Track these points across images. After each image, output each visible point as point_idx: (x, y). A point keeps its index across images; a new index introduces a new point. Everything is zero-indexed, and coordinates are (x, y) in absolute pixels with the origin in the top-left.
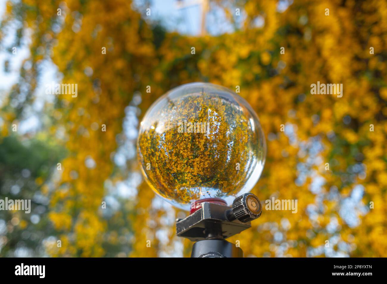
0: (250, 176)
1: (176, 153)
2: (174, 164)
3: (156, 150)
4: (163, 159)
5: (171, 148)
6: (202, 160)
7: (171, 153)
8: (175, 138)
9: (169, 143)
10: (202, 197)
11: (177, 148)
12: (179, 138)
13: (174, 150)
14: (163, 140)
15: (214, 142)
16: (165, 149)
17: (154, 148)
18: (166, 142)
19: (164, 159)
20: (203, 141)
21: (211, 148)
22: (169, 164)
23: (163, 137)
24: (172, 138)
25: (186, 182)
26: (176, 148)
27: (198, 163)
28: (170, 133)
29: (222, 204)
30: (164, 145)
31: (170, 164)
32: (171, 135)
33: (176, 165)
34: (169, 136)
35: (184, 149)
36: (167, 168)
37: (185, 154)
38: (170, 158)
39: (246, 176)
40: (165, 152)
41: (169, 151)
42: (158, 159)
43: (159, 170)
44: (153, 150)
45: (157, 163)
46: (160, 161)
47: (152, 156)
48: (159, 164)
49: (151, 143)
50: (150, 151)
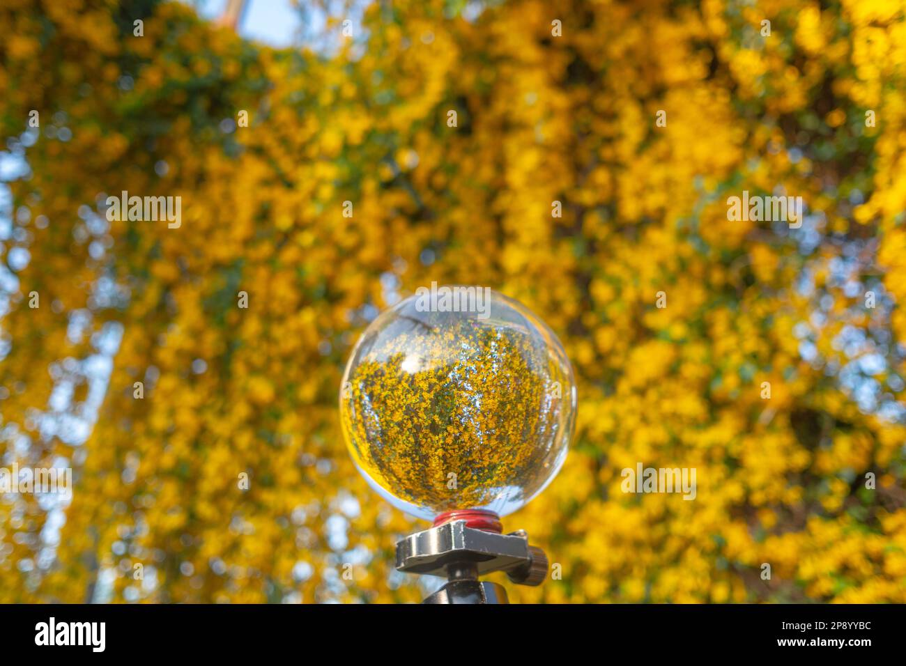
1: (500, 435)
2: (489, 453)
4: (466, 443)
5: (492, 425)
6: (528, 446)
7: (488, 435)
8: (503, 409)
11: (504, 427)
12: (510, 412)
13: (497, 430)
14: (474, 406)
16: (478, 424)
17: (441, 414)
18: (483, 413)
19: (468, 444)
22: (478, 454)
23: (475, 401)
24: (497, 407)
26: (501, 427)
27: (524, 450)
28: (494, 397)
30: (477, 417)
31: (481, 454)
32: (496, 401)
33: (491, 455)
34: (491, 401)
36: (470, 459)
37: (513, 437)
38: (485, 442)
40: (476, 430)
41: (486, 430)
42: (450, 440)
43: (442, 461)
44: (437, 418)
45: (444, 449)
46: (457, 446)
47: (431, 432)
48: (450, 451)
49: (431, 399)
50: (425, 418)
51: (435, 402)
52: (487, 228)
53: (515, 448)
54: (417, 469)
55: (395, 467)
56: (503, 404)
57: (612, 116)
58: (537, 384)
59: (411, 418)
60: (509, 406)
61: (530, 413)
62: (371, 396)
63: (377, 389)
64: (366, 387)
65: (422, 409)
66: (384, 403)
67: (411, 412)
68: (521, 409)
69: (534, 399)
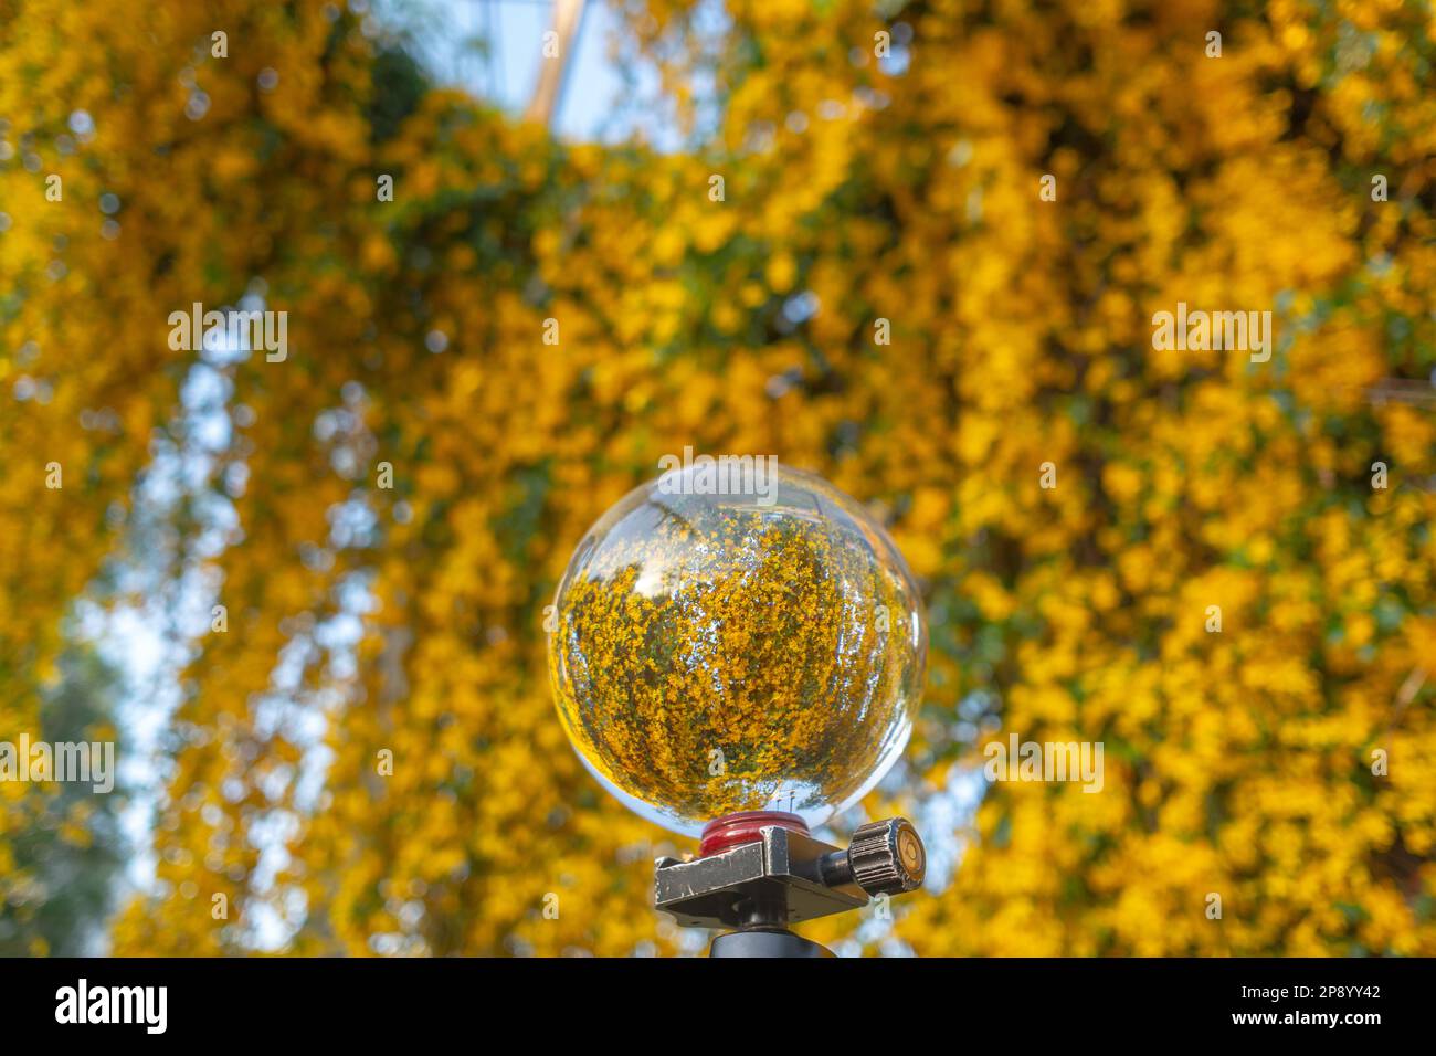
0: (884, 757)
1: (756, 691)
2: (739, 721)
3: (672, 669)
4: (698, 701)
5: (739, 674)
6: (816, 715)
7: (735, 689)
8: (758, 648)
9: (736, 660)
10: (771, 807)
11: (762, 676)
12: (774, 652)
13: (749, 682)
14: (707, 642)
15: (847, 674)
16: (716, 671)
17: (658, 656)
18: (723, 653)
19: (701, 704)
20: (827, 670)
21: (839, 687)
22: (720, 720)
23: (711, 633)
24: (748, 644)
25: (752, 770)
26: (758, 678)
27: (807, 720)
28: (742, 628)
29: (798, 831)
30: (714, 659)
31: (724, 720)
32: (746, 634)
33: (743, 724)
34: (736, 634)
35: (782, 684)
36: (707, 727)
37: (782, 699)
38: (730, 702)
39: (878, 756)
40: (715, 681)
41: (731, 682)
42: (673, 696)
43: (666, 730)
44: (651, 663)
45: (666, 708)
46: (683, 705)
47: (647, 683)
48: (676, 714)
49: (643, 636)
50: (637, 661)
51: (649, 638)
52: (933, 397)
53: (788, 717)
54: (637, 740)
55: (610, 738)
56: (759, 637)
57: (1131, 210)
58: (830, 605)
59: (622, 662)
60: (769, 643)
61: (817, 653)
62: (579, 631)
63: (586, 621)
64: (574, 619)
65: (634, 650)
66: (593, 640)
67: (622, 652)
68: (796, 649)
69: (825, 630)
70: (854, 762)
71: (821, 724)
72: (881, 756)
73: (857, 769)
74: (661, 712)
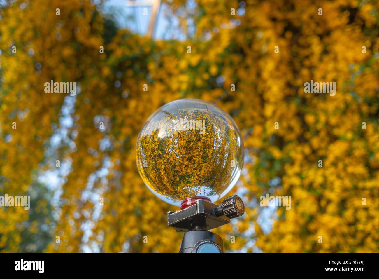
1: (189, 158)
2: (185, 167)
3: (165, 153)
4: (173, 162)
5: (183, 153)
6: (209, 165)
7: (183, 158)
8: (189, 145)
9: (182, 149)
10: (199, 195)
11: (190, 153)
12: (193, 146)
13: (187, 155)
14: (175, 144)
15: (217, 152)
16: (177, 152)
17: (162, 150)
18: (179, 147)
20: (211, 151)
21: (215, 156)
22: (179, 167)
23: (175, 142)
24: (186, 144)
25: (190, 183)
26: (189, 154)
27: (206, 167)
28: (184, 140)
29: (208, 202)
30: (176, 149)
31: (180, 167)
32: (185, 141)
33: (186, 168)
34: (182, 142)
35: (197, 155)
36: (176, 170)
37: (197, 160)
38: (181, 162)
40: (177, 155)
41: (181, 155)
42: (166, 161)
43: (164, 171)
44: (160, 152)
45: (164, 165)
46: (169, 163)
47: (159, 158)
48: (167, 166)
49: (158, 145)
50: (157, 152)
51: (159, 145)
53: (200, 166)
54: (158, 175)
55: (151, 176)
56: (189, 142)
57: (308, 46)
58: (210, 132)
59: (153, 153)
60: (192, 144)
61: (207, 147)
62: (143, 147)
63: (144, 144)
64: (141, 144)
65: (156, 149)
66: (146, 148)
67: (153, 150)
68: (200, 145)
69: (209, 139)
70: (223, 181)
71: (211, 168)
72: (232, 179)
73: (224, 183)
74: (163, 166)
